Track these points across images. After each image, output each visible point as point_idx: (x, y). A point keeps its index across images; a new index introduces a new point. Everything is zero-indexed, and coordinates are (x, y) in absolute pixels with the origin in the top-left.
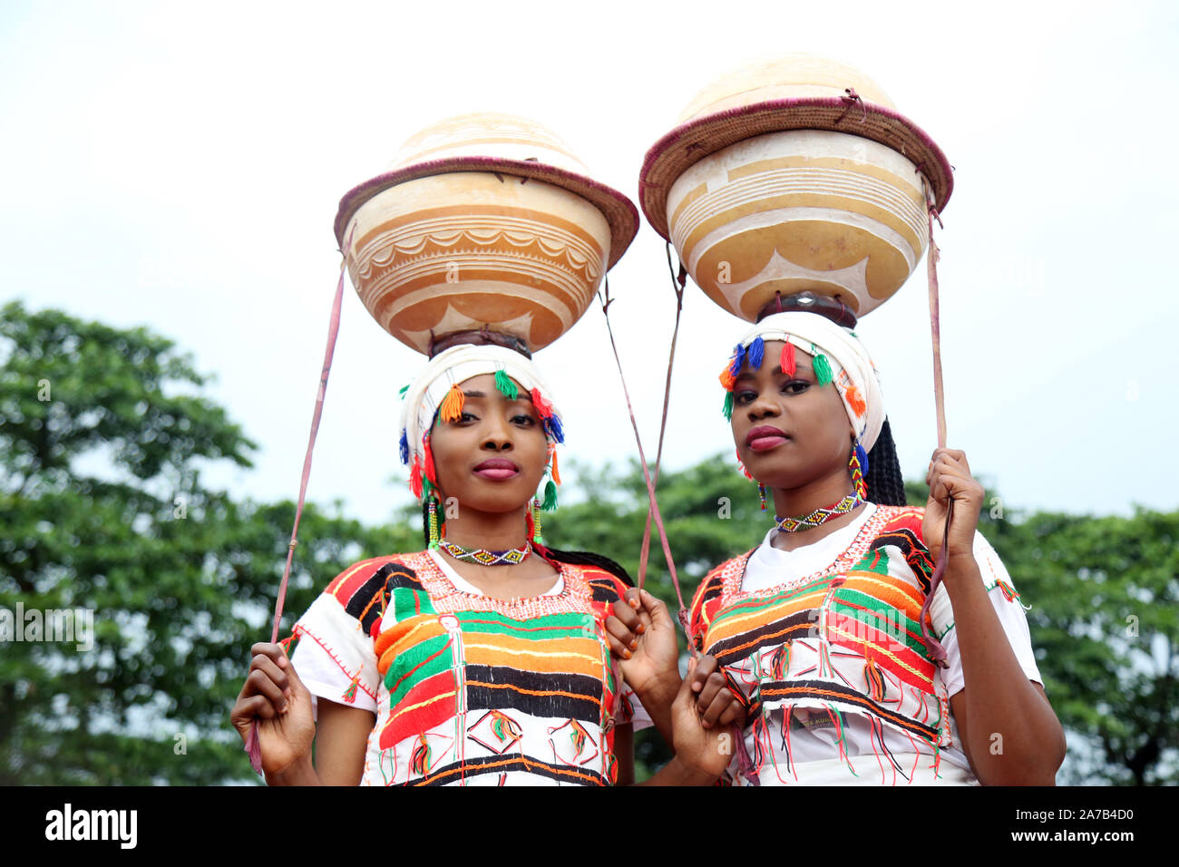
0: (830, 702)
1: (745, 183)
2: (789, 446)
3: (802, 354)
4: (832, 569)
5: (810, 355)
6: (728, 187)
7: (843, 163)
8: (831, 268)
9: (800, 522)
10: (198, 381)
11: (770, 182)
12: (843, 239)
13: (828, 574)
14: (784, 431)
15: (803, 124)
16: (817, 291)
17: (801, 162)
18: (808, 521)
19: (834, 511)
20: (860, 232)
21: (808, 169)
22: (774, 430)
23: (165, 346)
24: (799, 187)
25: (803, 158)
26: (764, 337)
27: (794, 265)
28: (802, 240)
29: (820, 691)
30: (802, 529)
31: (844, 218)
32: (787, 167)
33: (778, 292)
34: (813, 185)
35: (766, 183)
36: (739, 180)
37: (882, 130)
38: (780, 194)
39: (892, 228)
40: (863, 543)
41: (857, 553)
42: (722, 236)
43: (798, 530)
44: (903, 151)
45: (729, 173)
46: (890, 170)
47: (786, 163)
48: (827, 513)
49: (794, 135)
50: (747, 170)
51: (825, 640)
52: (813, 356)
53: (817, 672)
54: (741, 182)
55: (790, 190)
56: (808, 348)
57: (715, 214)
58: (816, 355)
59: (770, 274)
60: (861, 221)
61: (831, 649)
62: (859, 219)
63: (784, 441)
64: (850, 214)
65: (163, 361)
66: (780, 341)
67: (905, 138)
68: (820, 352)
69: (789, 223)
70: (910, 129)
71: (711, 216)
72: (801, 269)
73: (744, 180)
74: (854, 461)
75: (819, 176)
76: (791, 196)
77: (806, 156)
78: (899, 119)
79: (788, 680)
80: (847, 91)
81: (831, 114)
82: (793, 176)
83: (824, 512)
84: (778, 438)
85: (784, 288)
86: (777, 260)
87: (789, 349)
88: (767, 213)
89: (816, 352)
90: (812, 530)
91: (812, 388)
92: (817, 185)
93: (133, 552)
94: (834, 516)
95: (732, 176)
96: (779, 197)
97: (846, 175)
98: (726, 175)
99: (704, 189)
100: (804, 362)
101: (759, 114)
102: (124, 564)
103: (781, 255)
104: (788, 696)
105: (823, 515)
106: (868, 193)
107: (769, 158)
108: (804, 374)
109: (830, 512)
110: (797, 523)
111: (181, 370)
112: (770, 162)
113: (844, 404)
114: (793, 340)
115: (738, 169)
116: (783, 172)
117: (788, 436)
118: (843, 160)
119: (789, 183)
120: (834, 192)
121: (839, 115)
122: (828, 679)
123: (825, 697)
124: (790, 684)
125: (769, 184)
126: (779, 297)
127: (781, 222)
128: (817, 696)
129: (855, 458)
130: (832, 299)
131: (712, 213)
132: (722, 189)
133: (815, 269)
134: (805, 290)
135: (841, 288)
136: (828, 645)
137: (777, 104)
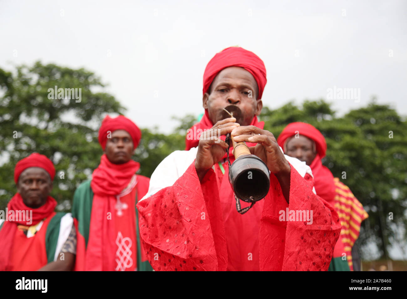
10: (103, 86)
23: (91, 74)
65: (91, 80)
93: (88, 148)
102: (86, 153)
111: (97, 82)
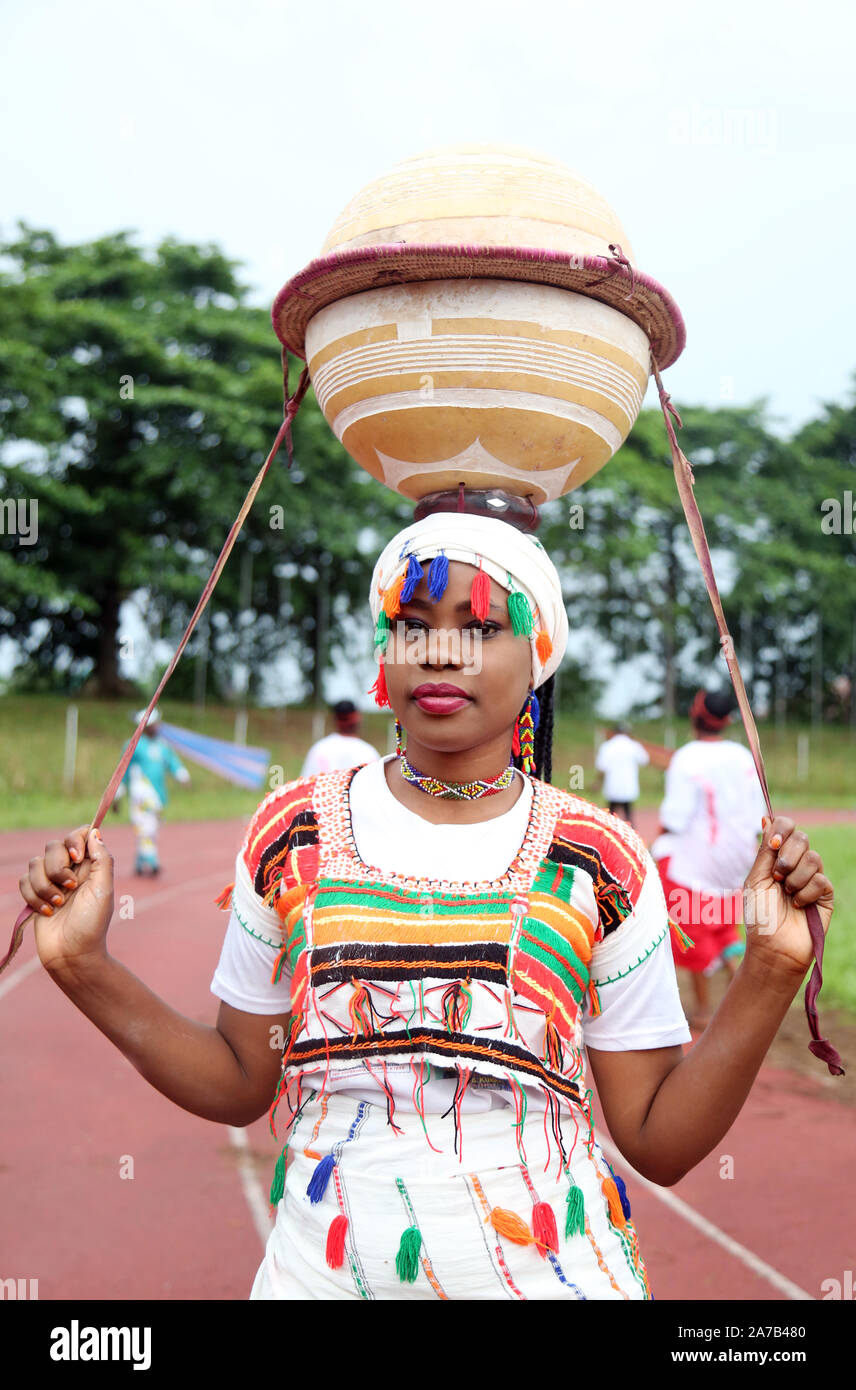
0: (512, 1071)
1: (456, 343)
2: (470, 711)
3: (498, 588)
4: (505, 881)
5: (505, 589)
6: (431, 341)
7: (584, 341)
8: (538, 468)
9: (450, 789)
11: (493, 351)
12: (563, 438)
13: (502, 889)
14: (467, 692)
15: (546, 280)
16: (510, 490)
17: (535, 331)
18: (460, 792)
19: (493, 786)
20: (584, 430)
21: (544, 343)
22: (455, 691)
24: (528, 366)
25: (538, 326)
26: (449, 555)
27: (495, 460)
28: (515, 433)
29: (505, 1057)
30: (449, 797)
31: (571, 412)
32: (517, 335)
33: (462, 484)
34: (546, 366)
35: (485, 350)
36: (448, 336)
37: (635, 303)
38: (501, 370)
39: (614, 425)
40: (536, 843)
41: (532, 858)
42: (407, 403)
43: (443, 797)
44: (649, 331)
45: (435, 323)
46: (630, 353)
47: (517, 329)
48: (485, 787)
49: (530, 289)
50: (462, 325)
51: (511, 990)
52: (509, 593)
53: (501, 1031)
54: (451, 339)
55: (516, 367)
56: (503, 580)
57: (405, 372)
58: (513, 592)
59: (462, 463)
60: (587, 417)
61: (515, 1000)
62: (587, 414)
63: (467, 703)
64: (579, 408)
66: (470, 565)
67: (656, 313)
68: (520, 590)
69: (506, 409)
70: (666, 304)
71: (398, 373)
72: (502, 465)
73: (453, 338)
74: (527, 719)
75: (554, 355)
76: (516, 375)
77: (544, 325)
78: (660, 293)
79: (466, 1032)
80: (612, 248)
81: (586, 276)
82: (522, 349)
83: (481, 785)
84: (458, 699)
85: (470, 482)
86: (476, 449)
87: (483, 581)
88: (478, 391)
89: (515, 588)
90: (461, 803)
91: (502, 634)
92: (551, 367)
94: (492, 792)
95: (438, 327)
96: (499, 374)
97: (586, 357)
98: (430, 325)
99: (390, 332)
100: (496, 599)
101: (500, 261)
103: (483, 445)
104: (465, 1054)
105: (480, 788)
106: (604, 383)
107: (493, 316)
108: (496, 616)
109: (489, 786)
110: (445, 789)
112: (496, 323)
113: (531, 652)
114: (488, 568)
115: (448, 321)
116: (511, 341)
117: (471, 699)
118: (586, 336)
119: (518, 358)
120: (568, 378)
121: (596, 279)
122: (511, 1041)
123: (508, 1065)
124: (468, 1039)
125: (491, 353)
126: (462, 491)
127: (494, 406)
128: (501, 1063)
129: (528, 715)
130: (523, 500)
131: (401, 369)
132: (419, 341)
133: (519, 468)
134: (497, 488)
135: (538, 488)
136: (513, 994)
137: (530, 255)
